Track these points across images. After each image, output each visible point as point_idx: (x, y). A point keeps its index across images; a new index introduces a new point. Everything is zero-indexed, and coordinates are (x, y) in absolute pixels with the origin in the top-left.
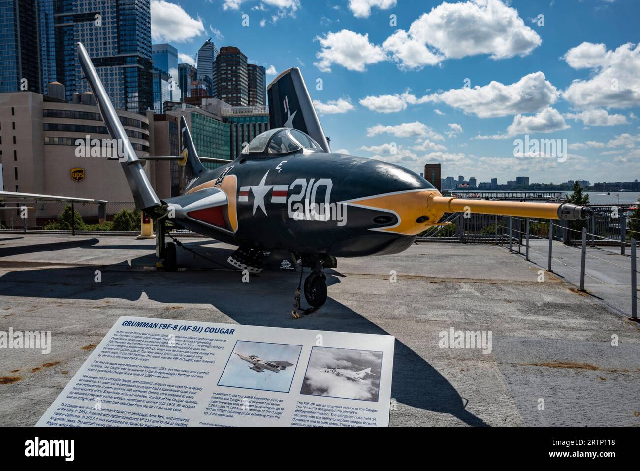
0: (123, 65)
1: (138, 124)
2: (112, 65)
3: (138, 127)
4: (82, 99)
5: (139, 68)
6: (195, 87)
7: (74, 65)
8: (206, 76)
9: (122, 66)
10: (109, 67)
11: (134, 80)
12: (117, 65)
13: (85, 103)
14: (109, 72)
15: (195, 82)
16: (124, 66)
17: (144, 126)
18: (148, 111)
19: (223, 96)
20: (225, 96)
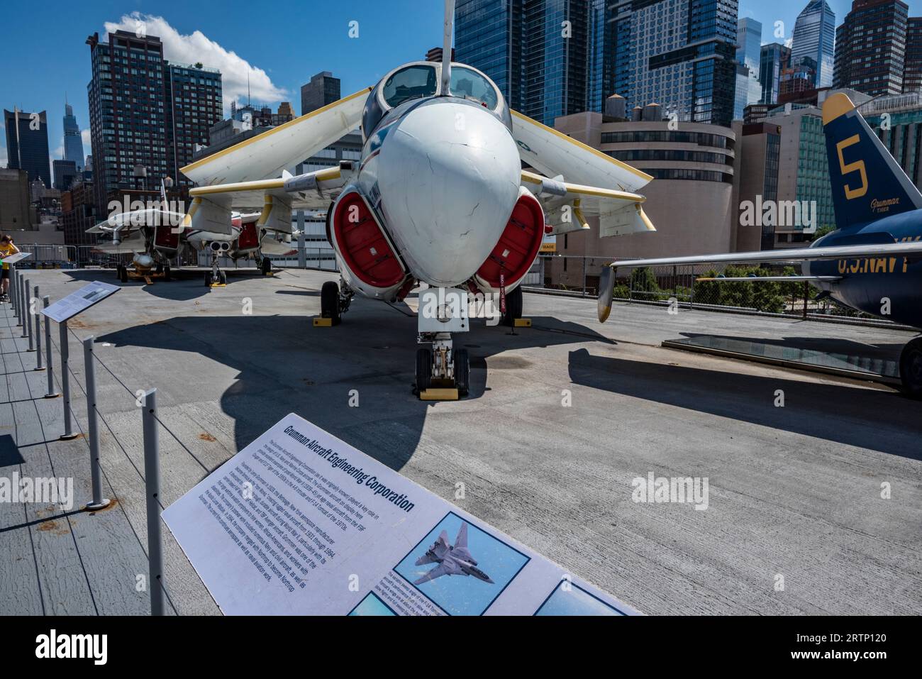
0: (693, 59)
1: (722, 142)
2: (677, 62)
3: (721, 146)
4: (644, 114)
5: (716, 59)
6: (788, 78)
7: (627, 71)
8: (806, 58)
9: (692, 61)
10: (673, 66)
11: (707, 79)
12: (685, 60)
13: (648, 119)
14: (673, 73)
15: (788, 70)
16: (696, 60)
17: (730, 144)
18: (735, 122)
19: (852, 83)
20: (858, 82)
